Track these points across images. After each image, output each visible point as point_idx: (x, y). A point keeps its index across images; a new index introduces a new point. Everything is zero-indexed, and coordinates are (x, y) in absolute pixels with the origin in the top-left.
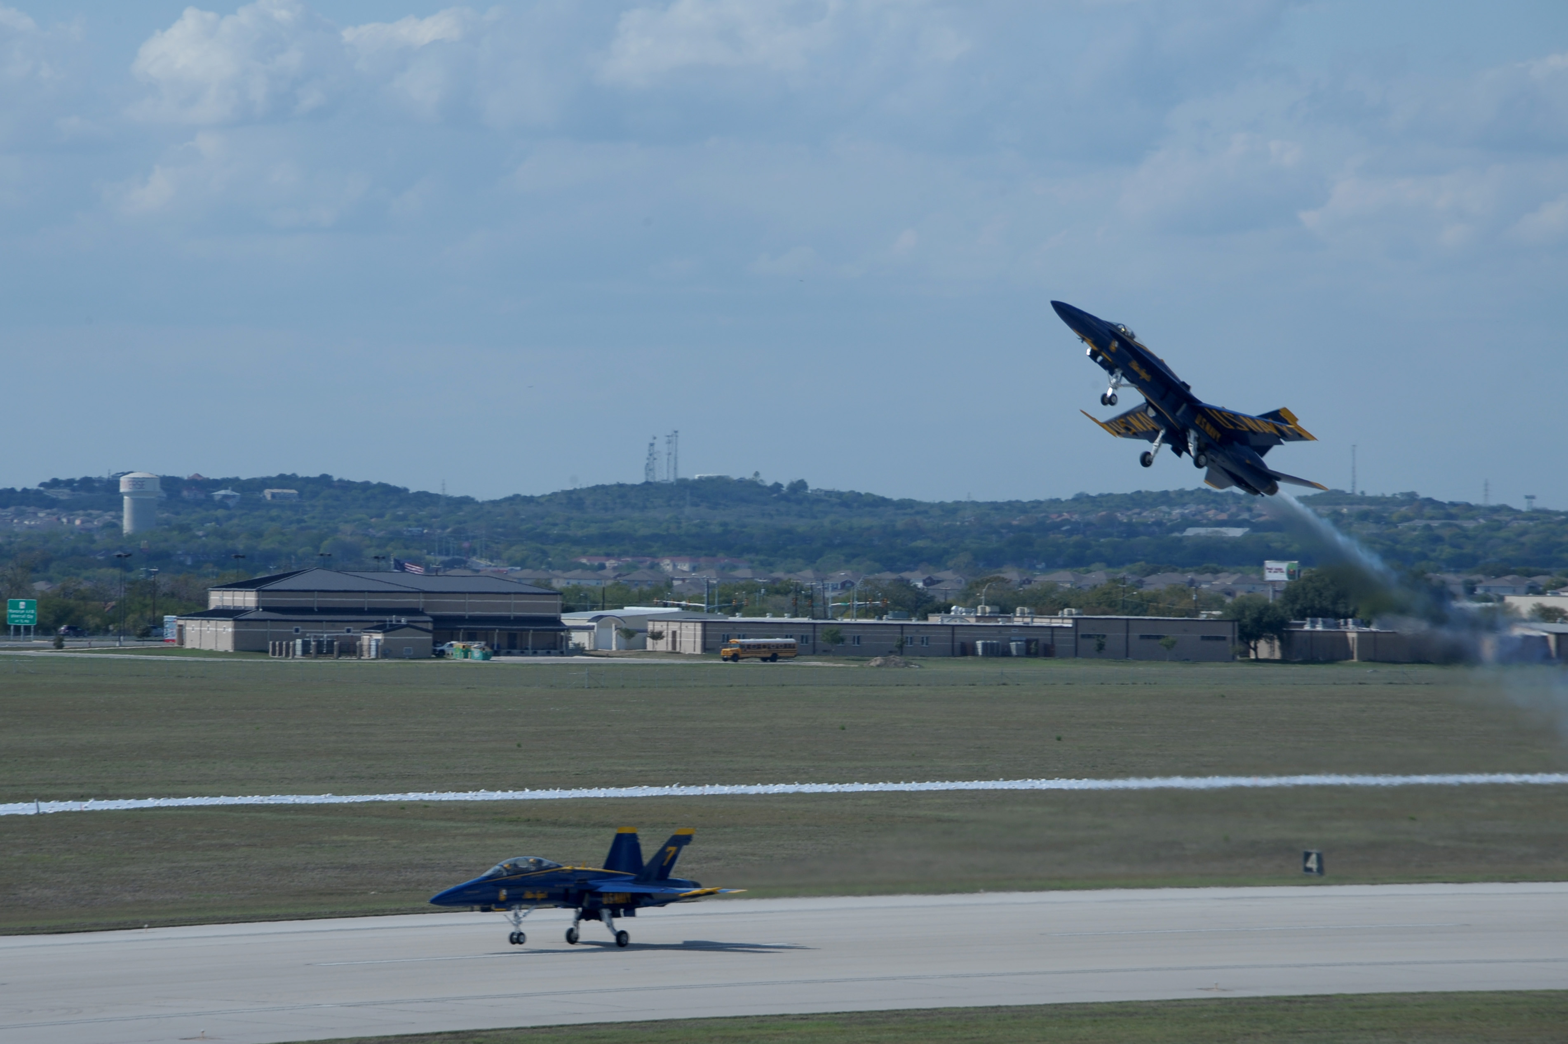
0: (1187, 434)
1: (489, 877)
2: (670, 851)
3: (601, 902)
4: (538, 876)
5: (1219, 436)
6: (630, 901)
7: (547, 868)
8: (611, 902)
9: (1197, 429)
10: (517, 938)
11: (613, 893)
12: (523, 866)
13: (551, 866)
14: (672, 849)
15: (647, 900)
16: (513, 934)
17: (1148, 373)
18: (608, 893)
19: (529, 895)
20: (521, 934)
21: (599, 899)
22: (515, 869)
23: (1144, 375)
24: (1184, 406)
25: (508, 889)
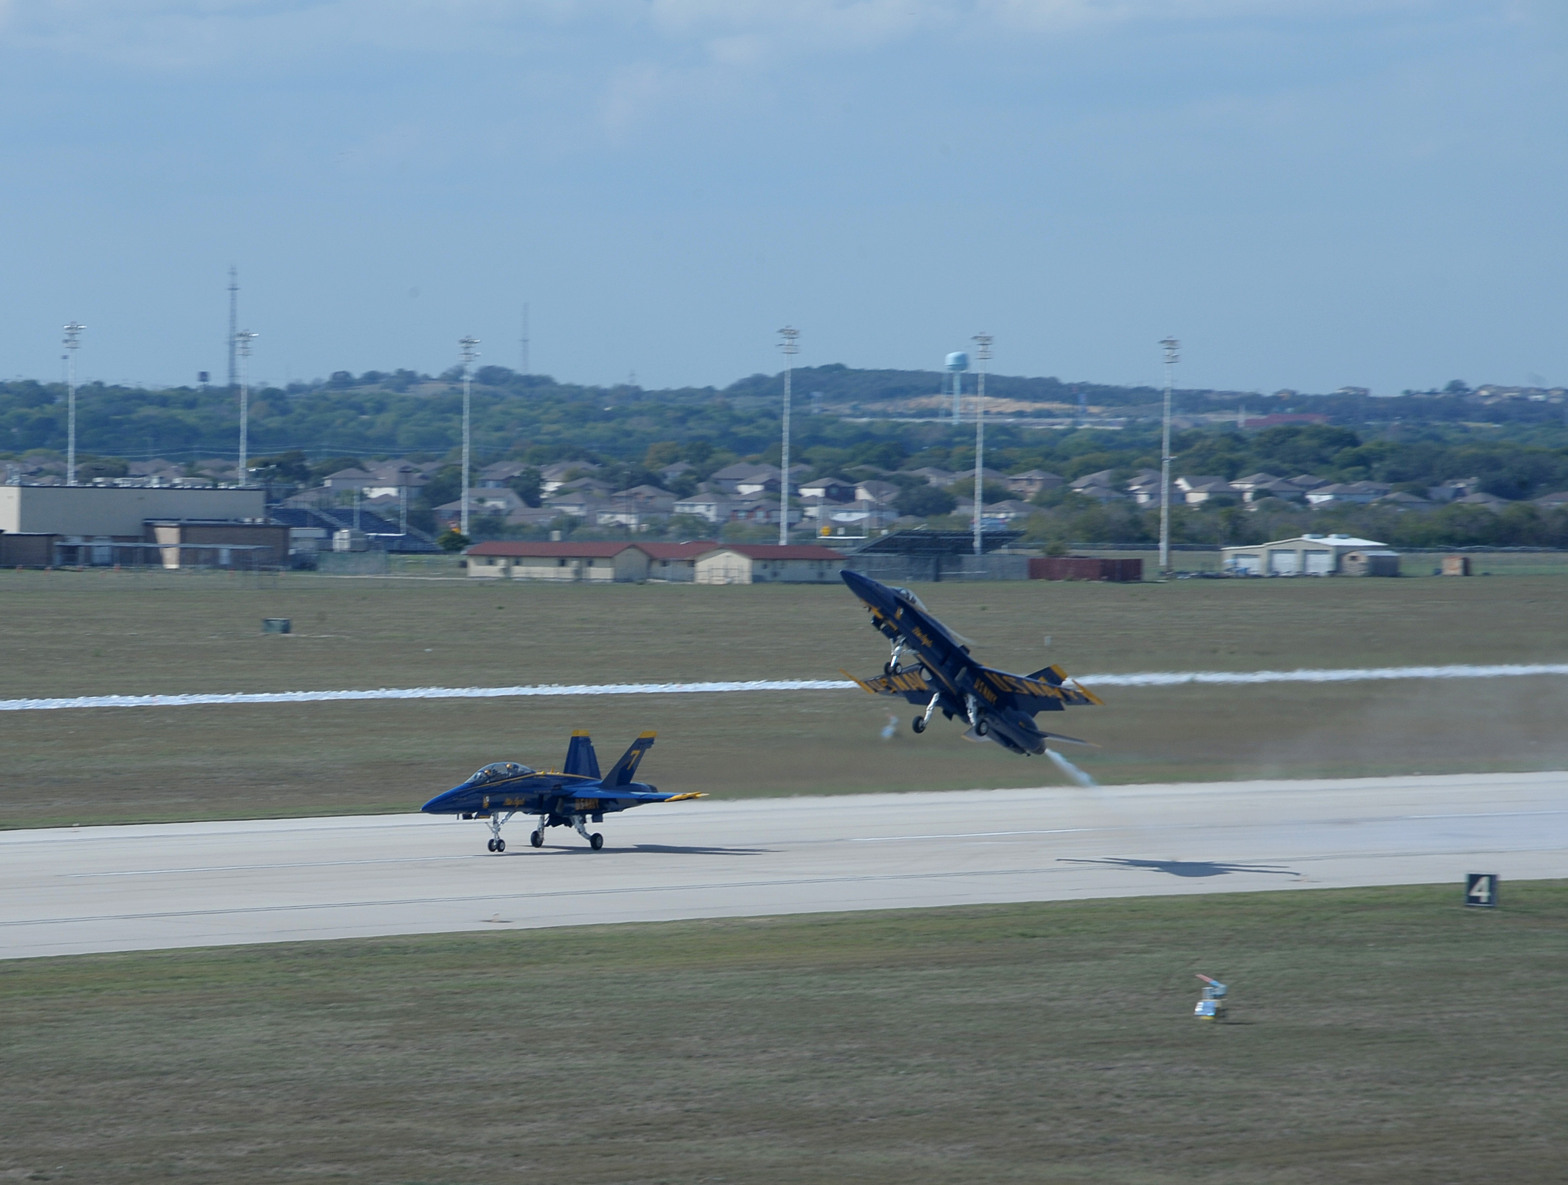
0: (965, 698)
1: (472, 784)
2: (634, 755)
3: (574, 809)
4: (516, 782)
5: (995, 698)
6: (598, 807)
7: (522, 774)
8: (582, 808)
9: (975, 694)
10: (496, 846)
11: (585, 798)
12: (503, 772)
13: (525, 772)
14: (636, 752)
15: (612, 805)
16: (492, 841)
17: (929, 638)
18: (580, 798)
19: (508, 801)
20: (501, 841)
21: (572, 805)
22: (494, 775)
23: (926, 641)
24: (964, 669)
25: (490, 796)
